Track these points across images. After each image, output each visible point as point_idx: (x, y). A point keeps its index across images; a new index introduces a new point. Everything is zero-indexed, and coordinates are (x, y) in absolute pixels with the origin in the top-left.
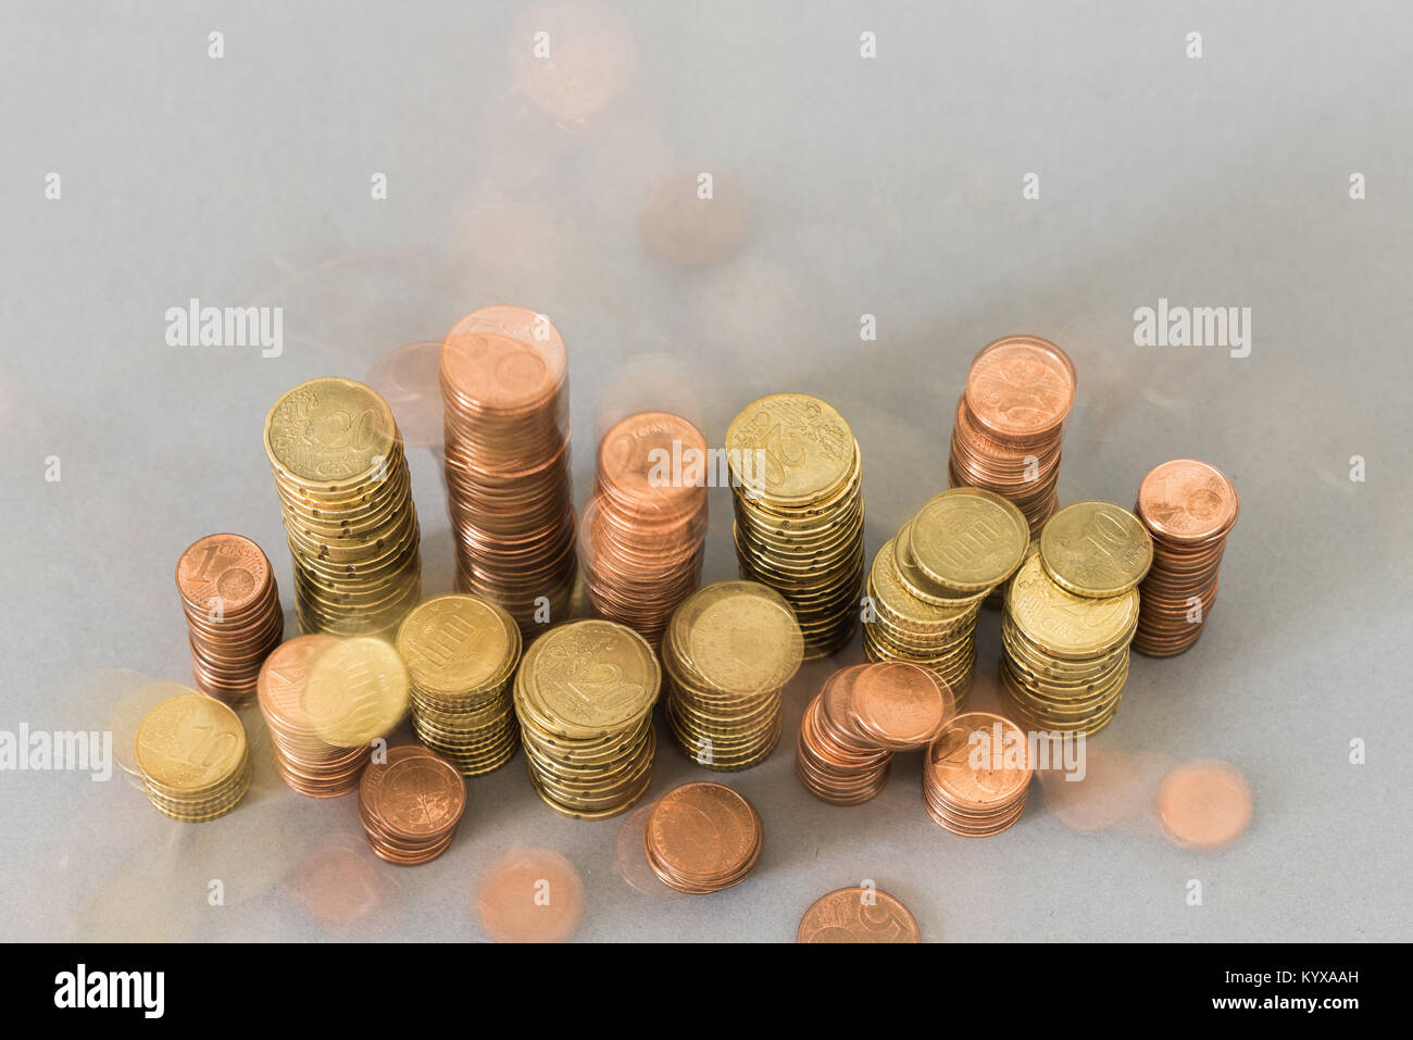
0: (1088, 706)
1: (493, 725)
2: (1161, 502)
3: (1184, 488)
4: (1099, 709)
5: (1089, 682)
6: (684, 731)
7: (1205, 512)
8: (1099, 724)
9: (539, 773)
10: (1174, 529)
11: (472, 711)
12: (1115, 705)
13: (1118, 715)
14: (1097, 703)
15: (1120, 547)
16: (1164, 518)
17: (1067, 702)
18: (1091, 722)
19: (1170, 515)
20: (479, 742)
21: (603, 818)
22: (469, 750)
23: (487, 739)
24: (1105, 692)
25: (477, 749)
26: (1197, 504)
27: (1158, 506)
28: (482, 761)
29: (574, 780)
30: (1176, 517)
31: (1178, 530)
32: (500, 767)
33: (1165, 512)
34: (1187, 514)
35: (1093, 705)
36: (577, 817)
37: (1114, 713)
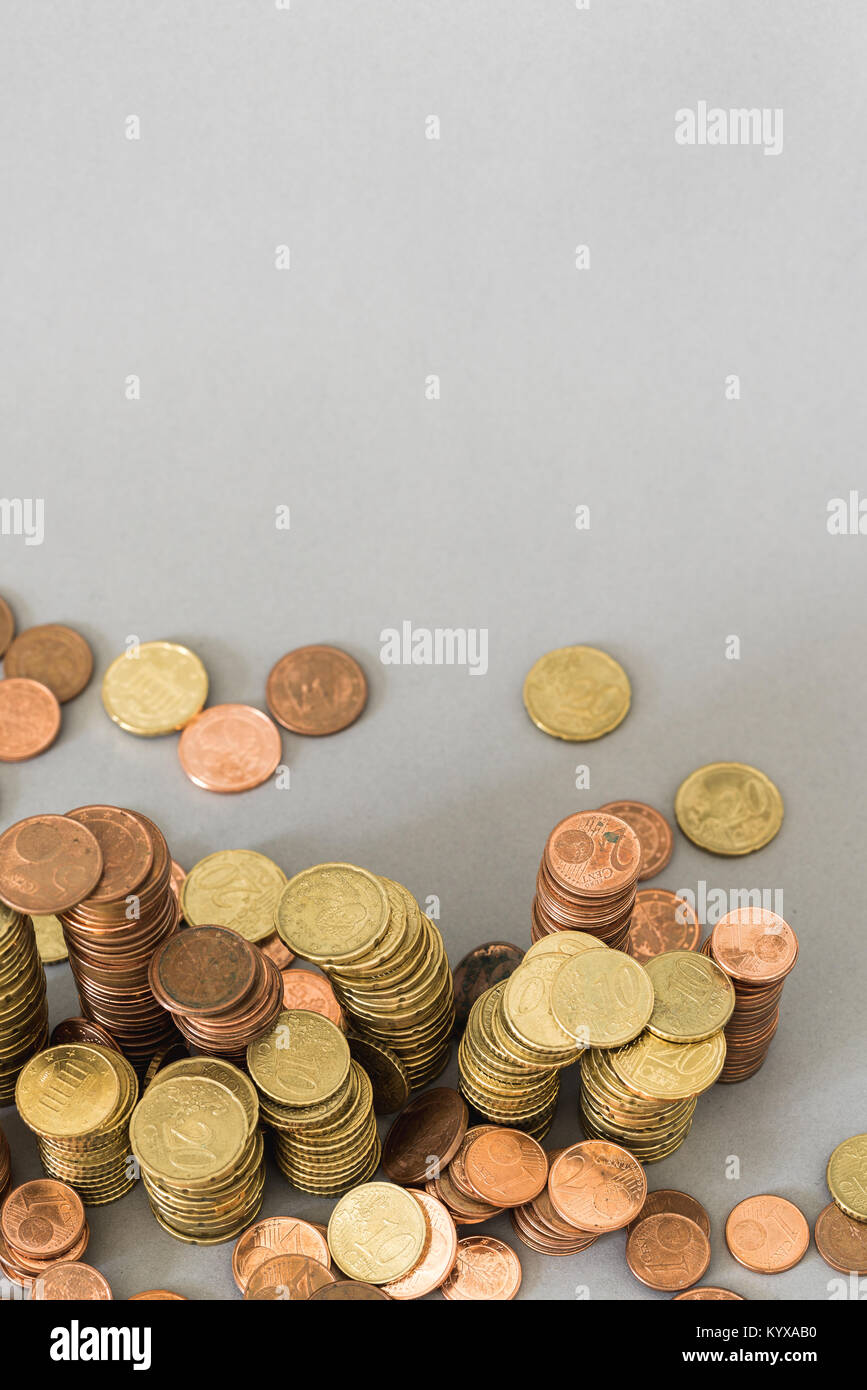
0: (661, 1134)
1: (115, 1161)
2: (732, 947)
3: (752, 933)
4: (671, 1135)
5: (659, 1114)
6: (286, 1161)
7: (773, 955)
8: (670, 1149)
9: (158, 1205)
10: (746, 972)
11: (94, 1150)
12: (686, 1129)
13: (688, 1138)
14: (668, 1131)
15: (704, 993)
16: (735, 962)
17: (641, 1131)
18: (664, 1146)
19: (742, 958)
20: (101, 1176)
21: (216, 1244)
22: (93, 1183)
23: (109, 1173)
24: (676, 1120)
25: (101, 1182)
26: (764, 949)
27: (729, 951)
28: (106, 1192)
29: (189, 1212)
30: (747, 960)
31: (750, 973)
32: (123, 1196)
33: (735, 956)
34: (756, 957)
35: (664, 1133)
36: (194, 1243)
37: (685, 1137)
